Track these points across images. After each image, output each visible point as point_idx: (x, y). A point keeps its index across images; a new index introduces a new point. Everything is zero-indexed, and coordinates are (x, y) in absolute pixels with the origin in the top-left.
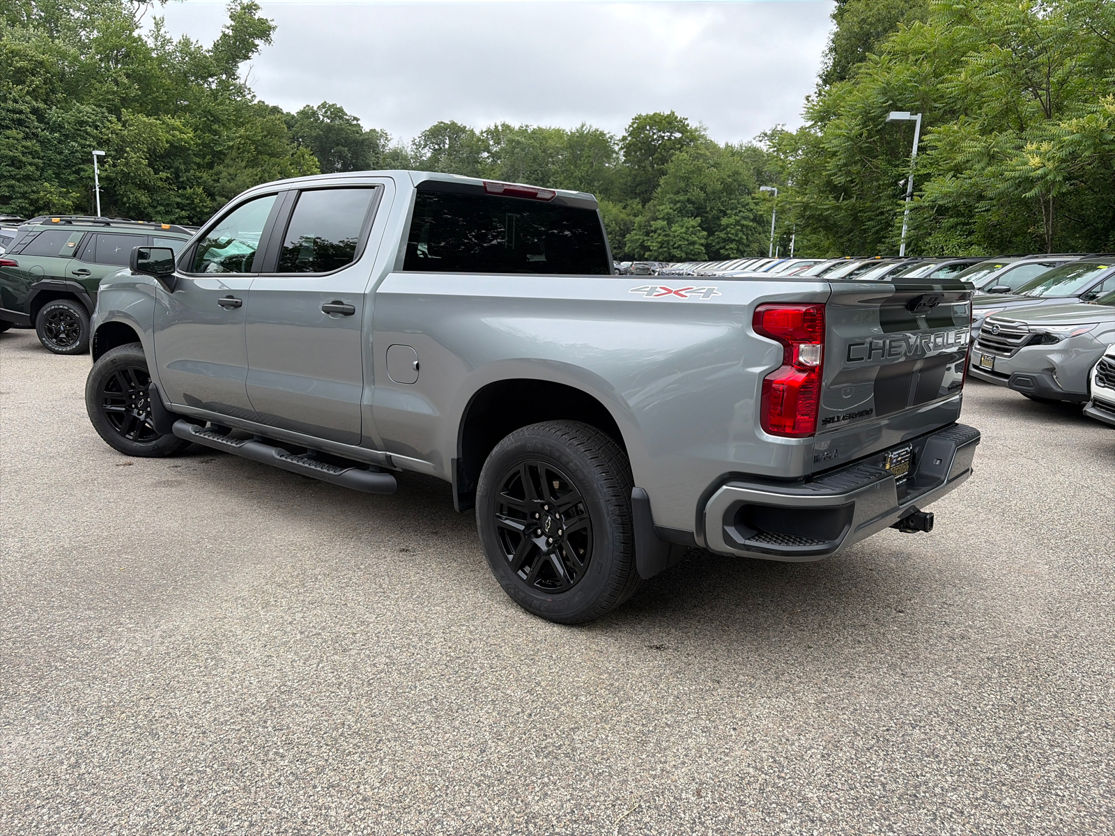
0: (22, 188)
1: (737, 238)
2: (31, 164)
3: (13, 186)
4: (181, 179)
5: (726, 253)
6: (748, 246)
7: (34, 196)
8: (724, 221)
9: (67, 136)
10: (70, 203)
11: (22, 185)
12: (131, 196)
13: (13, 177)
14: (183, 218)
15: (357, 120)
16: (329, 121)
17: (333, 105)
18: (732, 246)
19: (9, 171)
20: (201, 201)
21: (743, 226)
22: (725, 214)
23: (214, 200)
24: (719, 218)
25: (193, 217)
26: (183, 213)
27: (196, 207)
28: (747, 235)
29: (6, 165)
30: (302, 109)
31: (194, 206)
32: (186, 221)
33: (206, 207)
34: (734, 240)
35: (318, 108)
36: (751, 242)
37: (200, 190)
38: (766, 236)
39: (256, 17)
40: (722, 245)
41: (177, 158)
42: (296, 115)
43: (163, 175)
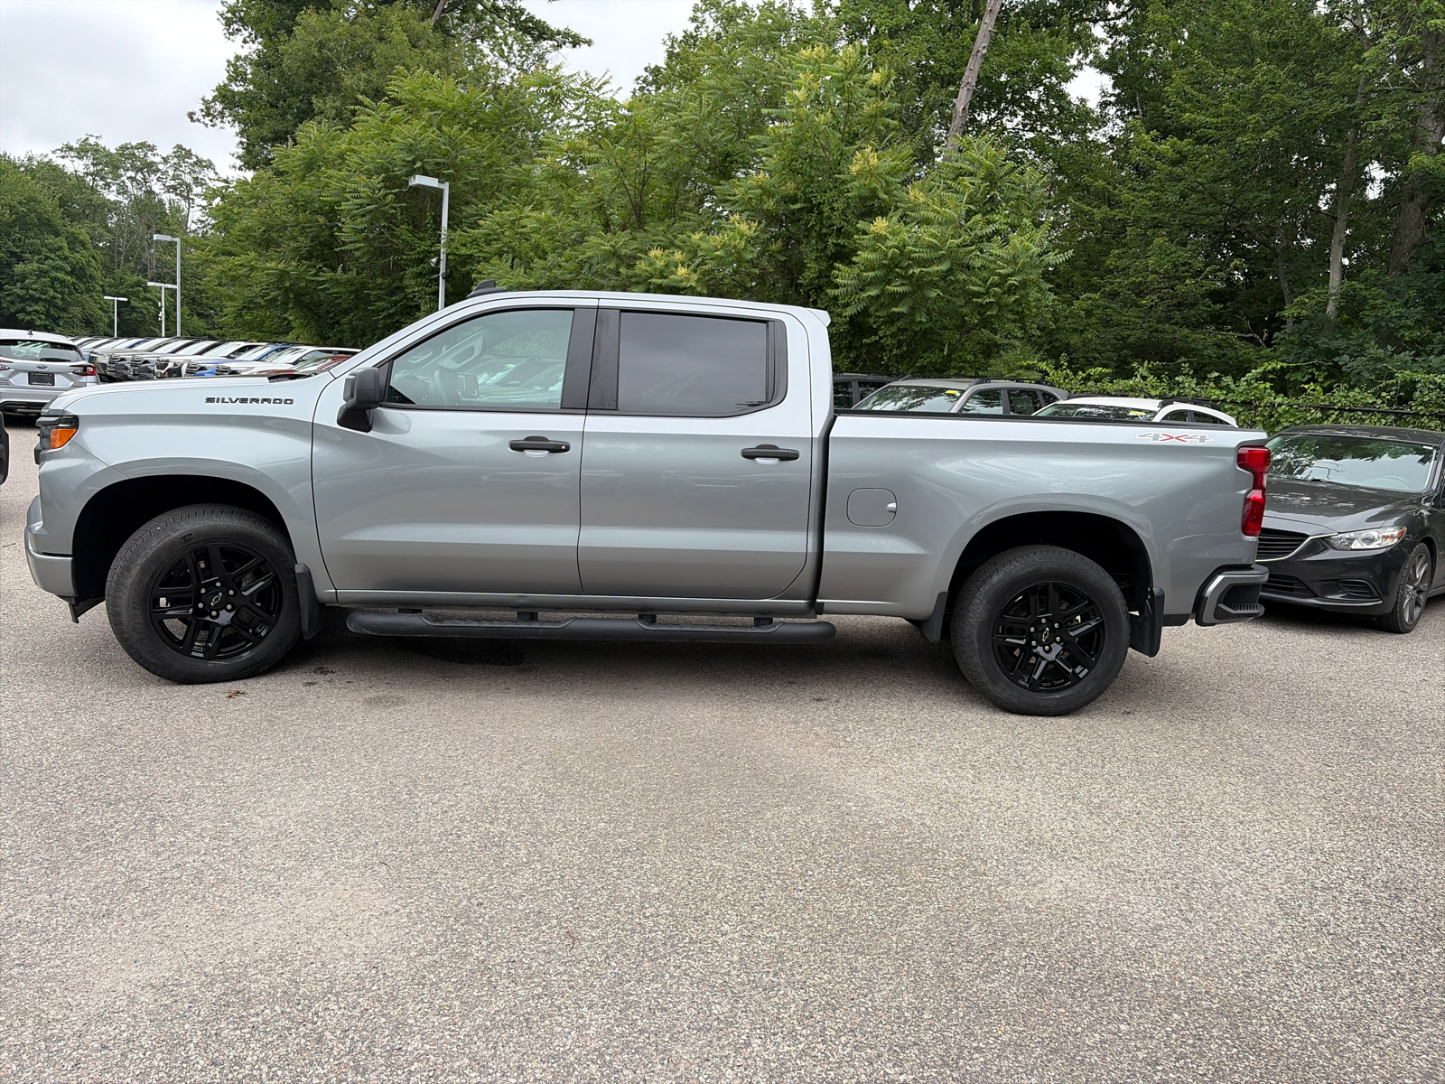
1: (44, 297)
5: (28, 318)
6: (64, 310)
8: (19, 268)
18: (36, 308)
21: (54, 280)
22: (20, 259)
24: (9, 265)
28: (62, 293)
34: (40, 299)
36: (69, 304)
38: (91, 297)
40: (19, 306)
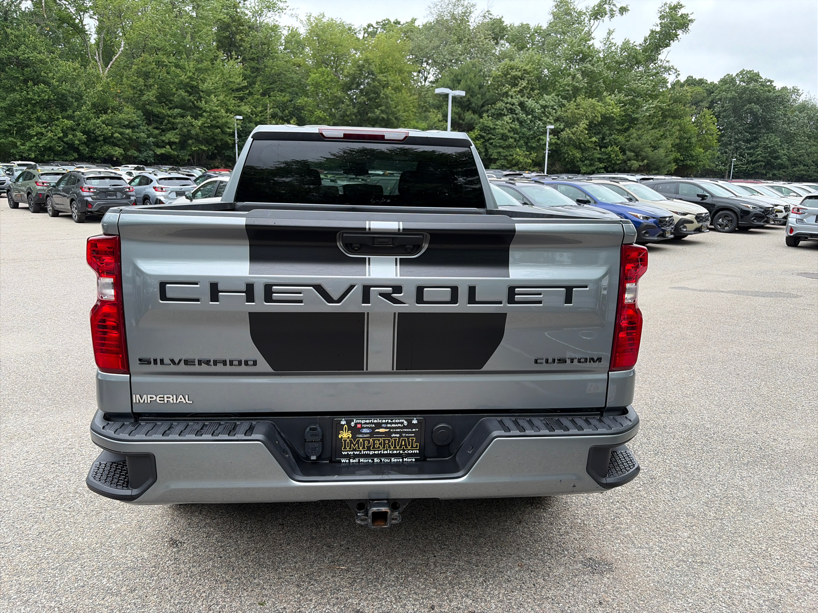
0: (504, 152)
2: (512, 138)
3: (500, 153)
4: (605, 141)
7: (510, 158)
9: (535, 117)
10: (530, 161)
11: (505, 151)
12: (570, 153)
13: (500, 146)
14: (601, 168)
15: (771, 82)
16: (744, 84)
17: (750, 71)
19: (499, 143)
20: (616, 156)
23: (625, 154)
25: (608, 167)
26: (601, 165)
27: (612, 160)
29: (499, 139)
30: (723, 77)
31: (610, 159)
32: (602, 170)
33: (619, 160)
35: (736, 75)
37: (617, 149)
39: (680, 14)
41: (605, 126)
42: (717, 83)
43: (594, 139)
